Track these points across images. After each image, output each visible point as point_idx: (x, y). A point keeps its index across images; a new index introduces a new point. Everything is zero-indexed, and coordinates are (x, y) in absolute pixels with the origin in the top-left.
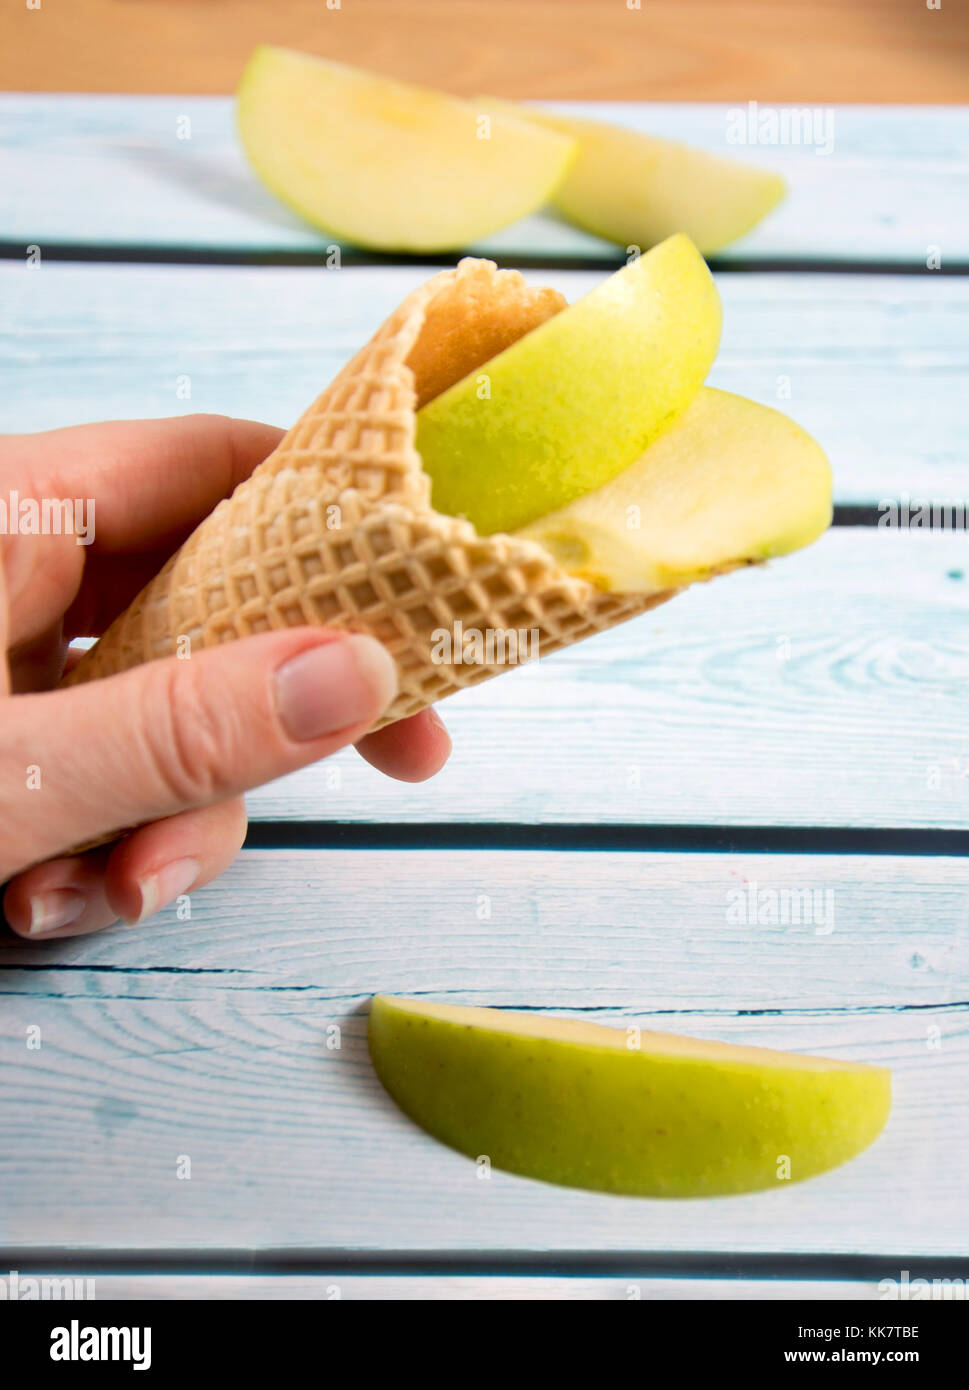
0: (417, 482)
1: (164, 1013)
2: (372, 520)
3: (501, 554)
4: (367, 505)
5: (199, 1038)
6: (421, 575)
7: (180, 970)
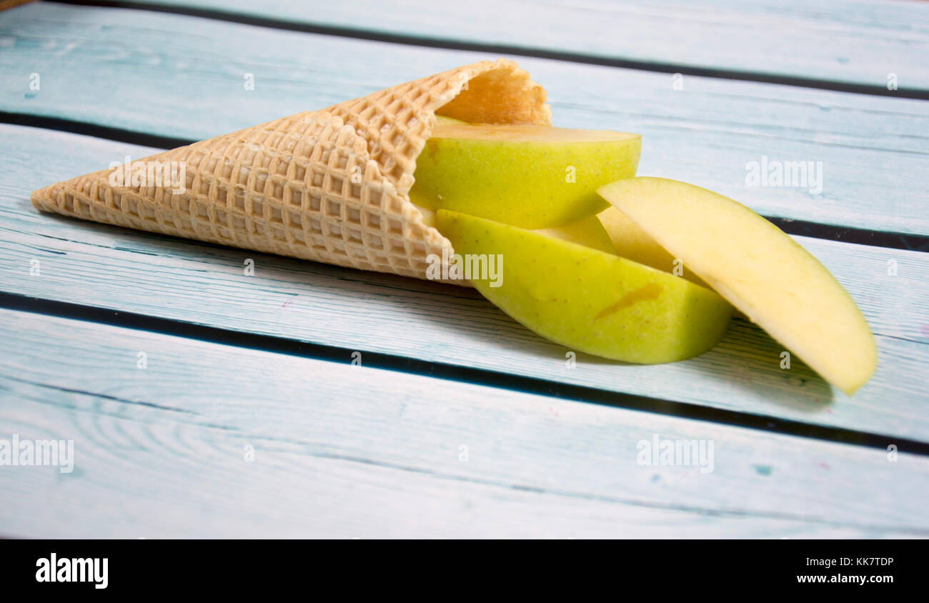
0: (408, 178)
1: (133, 428)
2: (377, 184)
3: (429, 239)
4: (379, 174)
5: (147, 443)
6: (385, 226)
7: (154, 406)
